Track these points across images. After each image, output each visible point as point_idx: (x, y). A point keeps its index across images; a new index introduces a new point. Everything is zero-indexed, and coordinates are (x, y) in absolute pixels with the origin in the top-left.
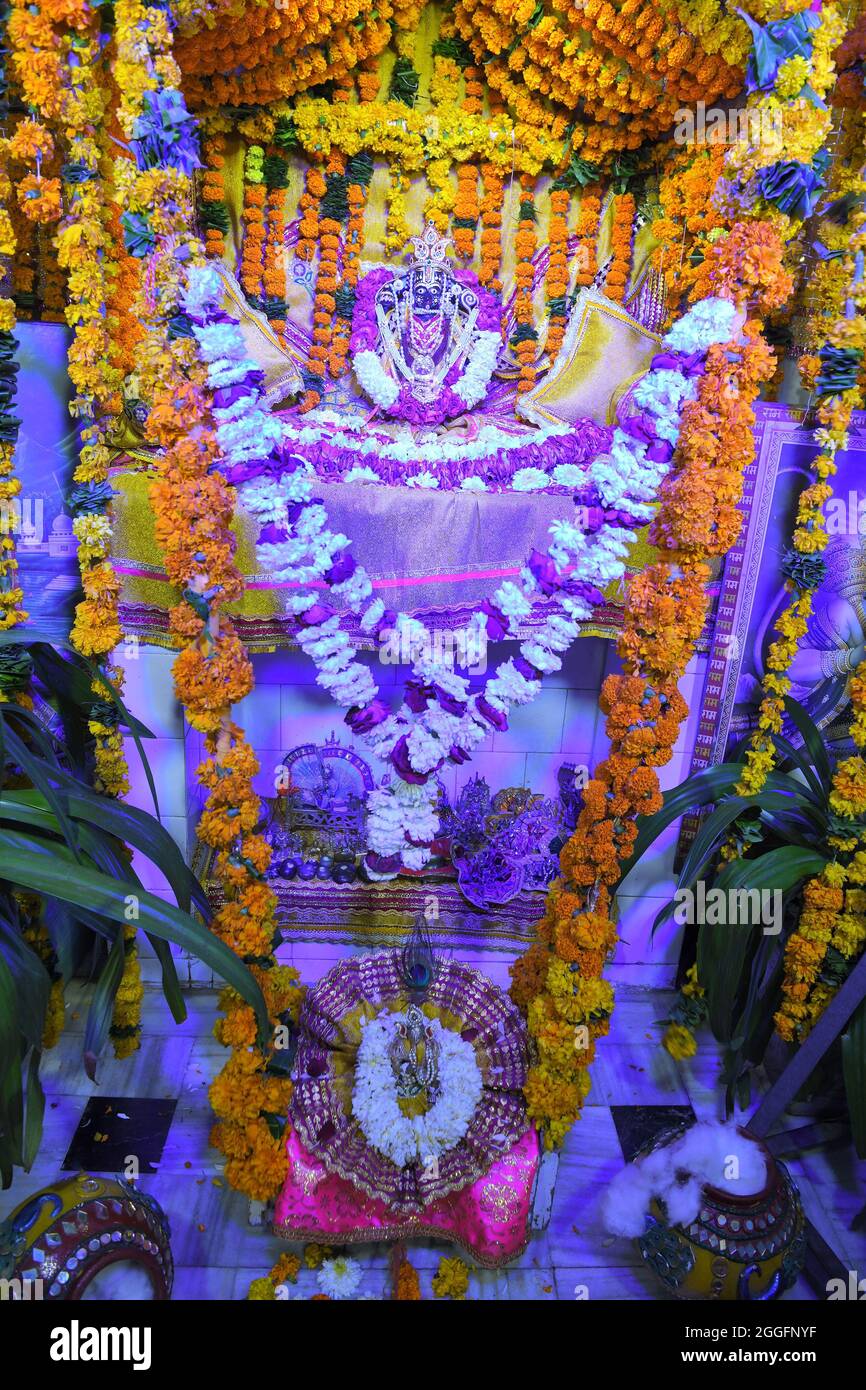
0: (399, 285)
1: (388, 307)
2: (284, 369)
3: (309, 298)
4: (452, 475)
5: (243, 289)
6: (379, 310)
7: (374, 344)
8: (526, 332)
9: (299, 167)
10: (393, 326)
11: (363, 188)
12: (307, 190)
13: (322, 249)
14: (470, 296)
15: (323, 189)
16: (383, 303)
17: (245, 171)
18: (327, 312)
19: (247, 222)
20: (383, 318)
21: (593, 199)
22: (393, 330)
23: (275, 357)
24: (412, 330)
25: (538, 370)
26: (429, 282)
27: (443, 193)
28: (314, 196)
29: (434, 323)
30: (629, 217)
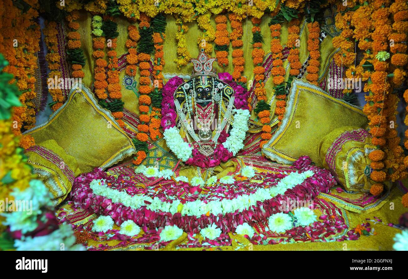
0: (187, 86)
1: (181, 100)
2: (123, 142)
3: (136, 97)
4: (229, 224)
5: (96, 96)
6: (176, 102)
7: (175, 123)
8: (264, 106)
9: (124, 25)
10: (186, 110)
11: (161, 35)
12: (129, 37)
13: (141, 70)
14: (229, 89)
15: (138, 37)
16: (178, 98)
17: (93, 30)
18: (147, 105)
19: (96, 58)
20: (179, 107)
21: (295, 28)
22: (186, 113)
23: (118, 136)
24: (197, 113)
25: (272, 125)
26: (204, 84)
27: (208, 33)
28: (133, 41)
29: (209, 107)
30: (317, 35)
